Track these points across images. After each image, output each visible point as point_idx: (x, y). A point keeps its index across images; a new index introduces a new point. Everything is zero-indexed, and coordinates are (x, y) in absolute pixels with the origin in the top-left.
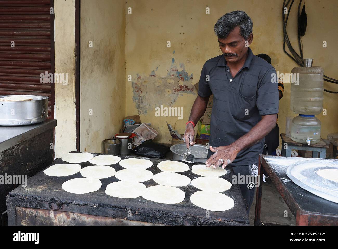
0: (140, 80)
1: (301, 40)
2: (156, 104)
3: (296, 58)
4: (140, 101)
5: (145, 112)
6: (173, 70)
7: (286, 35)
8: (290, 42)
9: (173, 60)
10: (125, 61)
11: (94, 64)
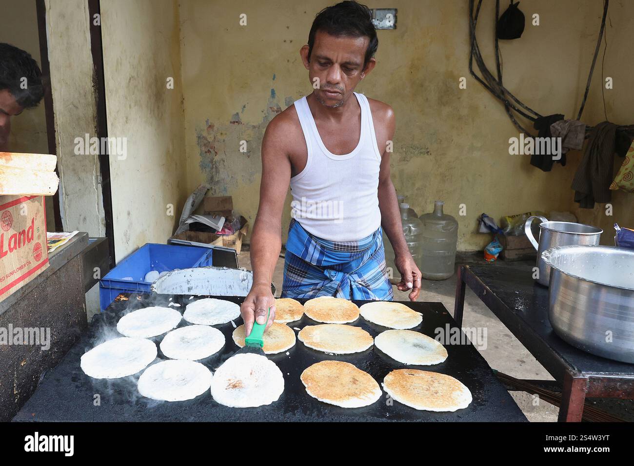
0: (213, 130)
1: (500, 53)
2: (244, 175)
3: (490, 84)
4: (214, 170)
5: (223, 189)
6: (274, 112)
7: (475, 43)
8: (480, 56)
9: (273, 93)
10: (182, 96)
11: (130, 106)
